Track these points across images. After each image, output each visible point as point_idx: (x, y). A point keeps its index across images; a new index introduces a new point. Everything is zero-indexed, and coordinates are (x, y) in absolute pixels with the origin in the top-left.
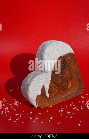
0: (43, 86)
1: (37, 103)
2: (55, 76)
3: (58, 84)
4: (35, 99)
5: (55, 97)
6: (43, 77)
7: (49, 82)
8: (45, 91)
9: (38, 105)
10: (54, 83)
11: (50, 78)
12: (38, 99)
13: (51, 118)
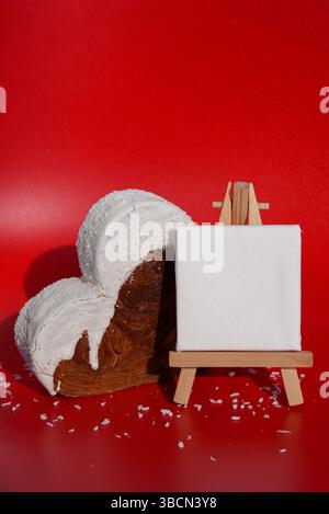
0: (85, 335)
1: (55, 383)
2: (127, 309)
3: (134, 333)
4: (52, 370)
5: (118, 370)
6: (89, 308)
7: (107, 323)
8: (88, 349)
9: (59, 389)
10: (119, 326)
11: (111, 313)
12: (62, 370)
13: (106, 422)
